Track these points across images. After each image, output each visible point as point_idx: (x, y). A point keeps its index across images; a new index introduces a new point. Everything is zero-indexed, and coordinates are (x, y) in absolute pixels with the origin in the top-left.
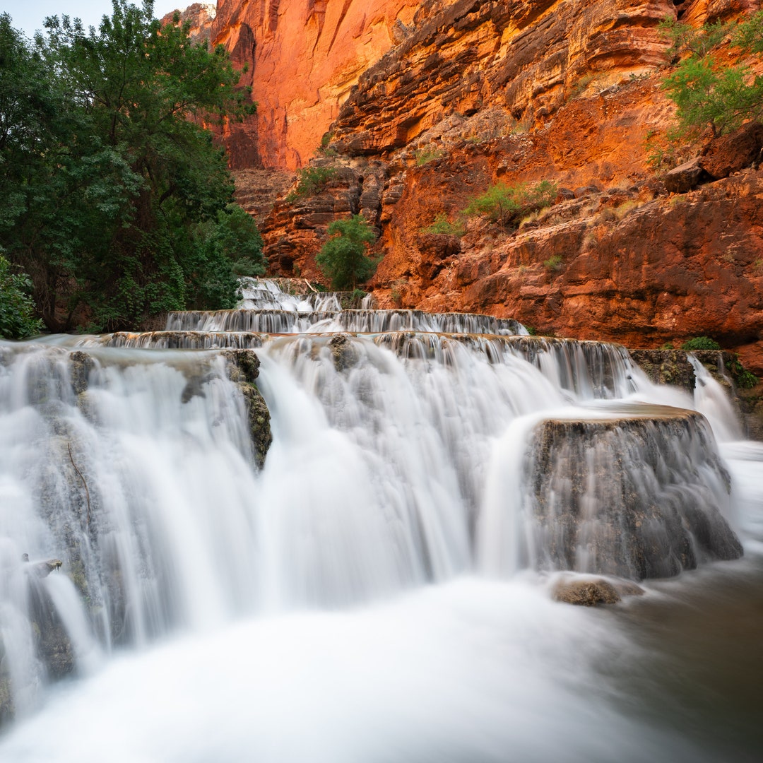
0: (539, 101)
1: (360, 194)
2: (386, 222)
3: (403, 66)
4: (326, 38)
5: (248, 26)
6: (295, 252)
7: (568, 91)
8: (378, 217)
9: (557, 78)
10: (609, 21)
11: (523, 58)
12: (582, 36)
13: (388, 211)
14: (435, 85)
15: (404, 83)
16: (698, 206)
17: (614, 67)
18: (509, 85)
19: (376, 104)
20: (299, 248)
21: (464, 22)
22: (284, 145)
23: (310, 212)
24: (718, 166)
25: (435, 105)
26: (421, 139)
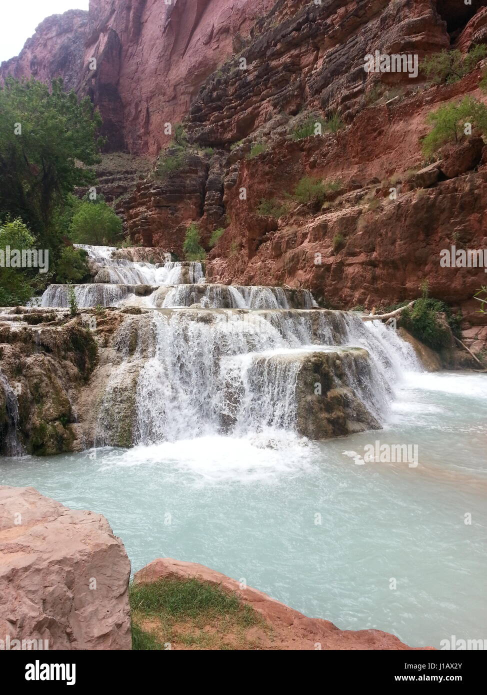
0: (346, 105)
1: (206, 179)
2: (227, 202)
4: (181, 44)
5: (115, 32)
6: (154, 226)
7: (368, 99)
8: (221, 198)
9: (360, 88)
11: (335, 70)
13: (227, 194)
14: (267, 89)
15: (242, 86)
16: (436, 198)
18: (324, 91)
19: (219, 103)
20: (157, 223)
21: (289, 39)
22: (147, 133)
23: (165, 193)
24: (451, 169)
25: (267, 106)
26: (255, 134)
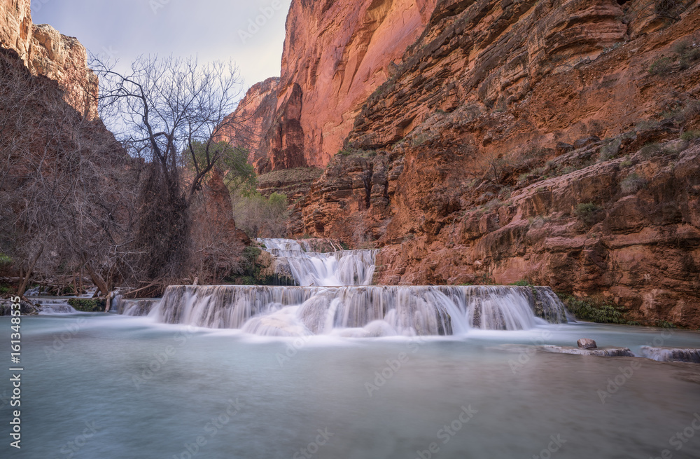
0: (508, 91)
1: (371, 175)
2: (392, 193)
3: (397, 87)
4: (346, 84)
5: (298, 84)
6: (325, 219)
7: (533, 80)
8: (385, 191)
9: (521, 73)
10: (563, 23)
11: (488, 65)
12: (539, 39)
13: (393, 185)
14: (421, 95)
15: (400, 97)
17: (574, 54)
18: (480, 85)
19: (379, 114)
20: (328, 216)
21: (439, 52)
22: (321, 151)
23: (335, 190)
25: (423, 109)
26: (414, 132)
